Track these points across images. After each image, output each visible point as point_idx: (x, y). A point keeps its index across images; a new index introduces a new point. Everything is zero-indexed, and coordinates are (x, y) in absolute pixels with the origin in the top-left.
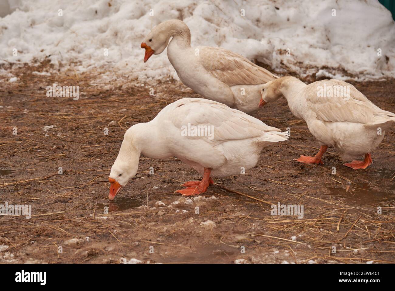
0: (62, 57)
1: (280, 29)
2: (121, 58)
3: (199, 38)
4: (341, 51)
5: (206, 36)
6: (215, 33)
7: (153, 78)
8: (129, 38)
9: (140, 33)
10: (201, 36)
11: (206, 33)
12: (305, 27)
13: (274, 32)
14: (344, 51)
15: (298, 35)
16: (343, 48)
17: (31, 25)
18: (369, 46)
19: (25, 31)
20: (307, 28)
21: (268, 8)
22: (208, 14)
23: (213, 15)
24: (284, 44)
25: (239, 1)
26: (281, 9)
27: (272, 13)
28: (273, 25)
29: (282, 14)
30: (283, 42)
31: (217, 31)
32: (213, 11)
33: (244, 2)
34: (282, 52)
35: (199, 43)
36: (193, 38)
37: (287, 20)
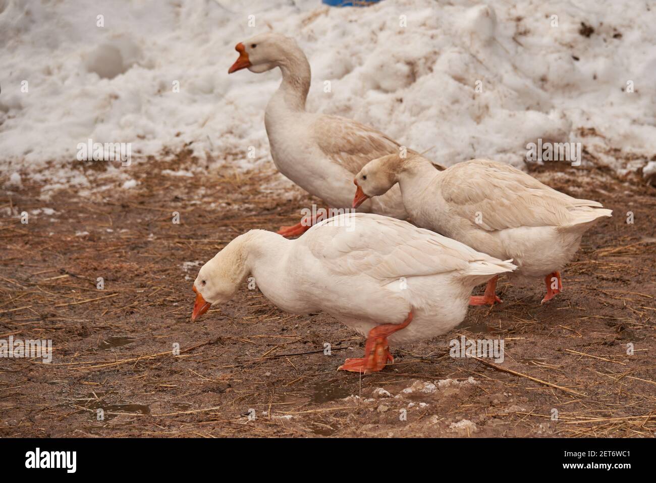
0: (211, 144)
1: (581, 94)
3: (444, 110)
5: (456, 107)
6: (471, 101)
9: (343, 103)
10: (447, 107)
11: (456, 101)
12: (623, 90)
13: (571, 98)
15: (612, 104)
17: (159, 91)
19: (149, 101)
20: (627, 92)
21: (560, 58)
22: (459, 70)
23: (467, 70)
24: (588, 119)
25: (510, 46)
26: (582, 60)
27: (567, 66)
28: (569, 87)
29: (586, 67)
30: (587, 116)
31: (474, 98)
32: (467, 65)
33: (520, 49)
34: (586, 132)
35: (445, 119)
36: (433, 111)
37: (592, 78)
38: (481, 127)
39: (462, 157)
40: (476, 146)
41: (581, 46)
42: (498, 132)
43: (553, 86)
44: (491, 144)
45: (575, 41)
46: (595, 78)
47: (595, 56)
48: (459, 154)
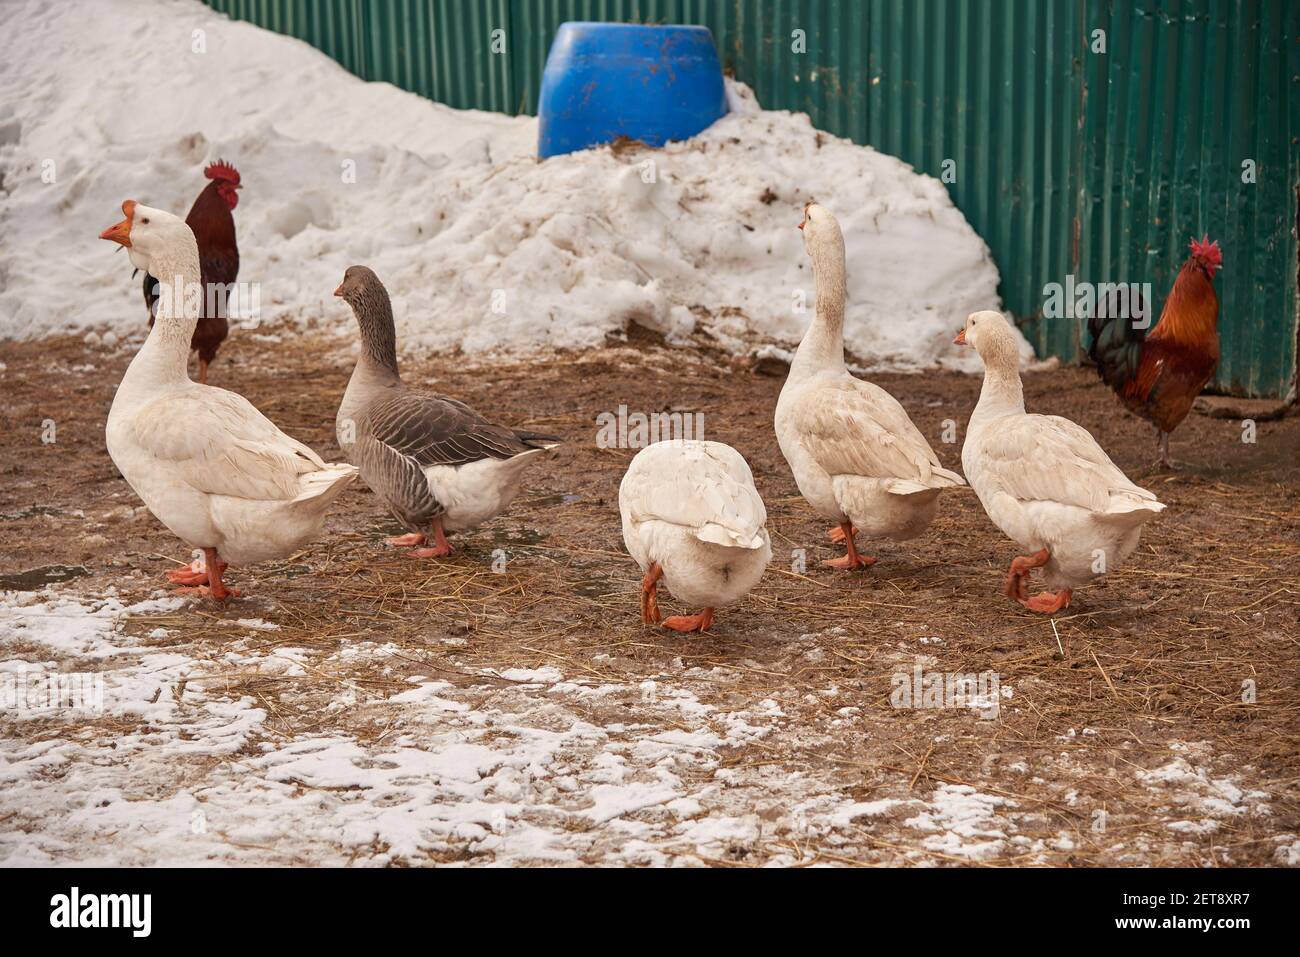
0: (322, 310)
1: (753, 270)
2: (407, 313)
3: (531, 275)
4: (868, 314)
5: (545, 273)
6: (564, 267)
7: (428, 348)
8: (432, 277)
9: (451, 267)
10: (535, 273)
11: (547, 267)
12: (801, 267)
13: (738, 274)
14: (874, 317)
15: (783, 283)
16: (873, 310)
17: (320, 254)
18: (929, 308)
19: (302, 264)
20: (804, 269)
21: (726, 227)
22: (564, 233)
23: (574, 234)
24: (746, 298)
25: (673, 212)
26: (758, 230)
27: (732, 237)
28: (737, 261)
29: (758, 240)
30: (745, 294)
31: (568, 264)
32: (575, 228)
33: (687, 215)
34: (731, 311)
35: (530, 286)
36: (519, 277)
37: (765, 252)
38: (566, 297)
39: (536, 328)
40: (556, 316)
41: (759, 215)
42: (586, 303)
43: (716, 259)
44: (574, 316)
45: (754, 209)
46: (769, 252)
47: (776, 227)
48: (533, 325)
